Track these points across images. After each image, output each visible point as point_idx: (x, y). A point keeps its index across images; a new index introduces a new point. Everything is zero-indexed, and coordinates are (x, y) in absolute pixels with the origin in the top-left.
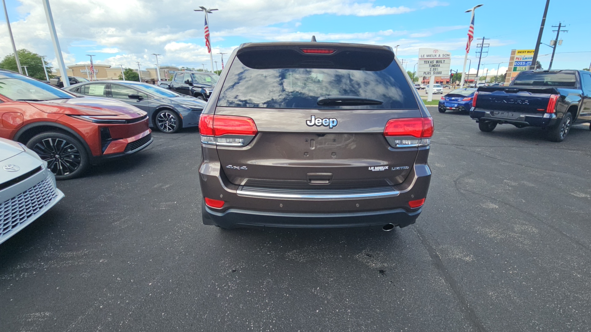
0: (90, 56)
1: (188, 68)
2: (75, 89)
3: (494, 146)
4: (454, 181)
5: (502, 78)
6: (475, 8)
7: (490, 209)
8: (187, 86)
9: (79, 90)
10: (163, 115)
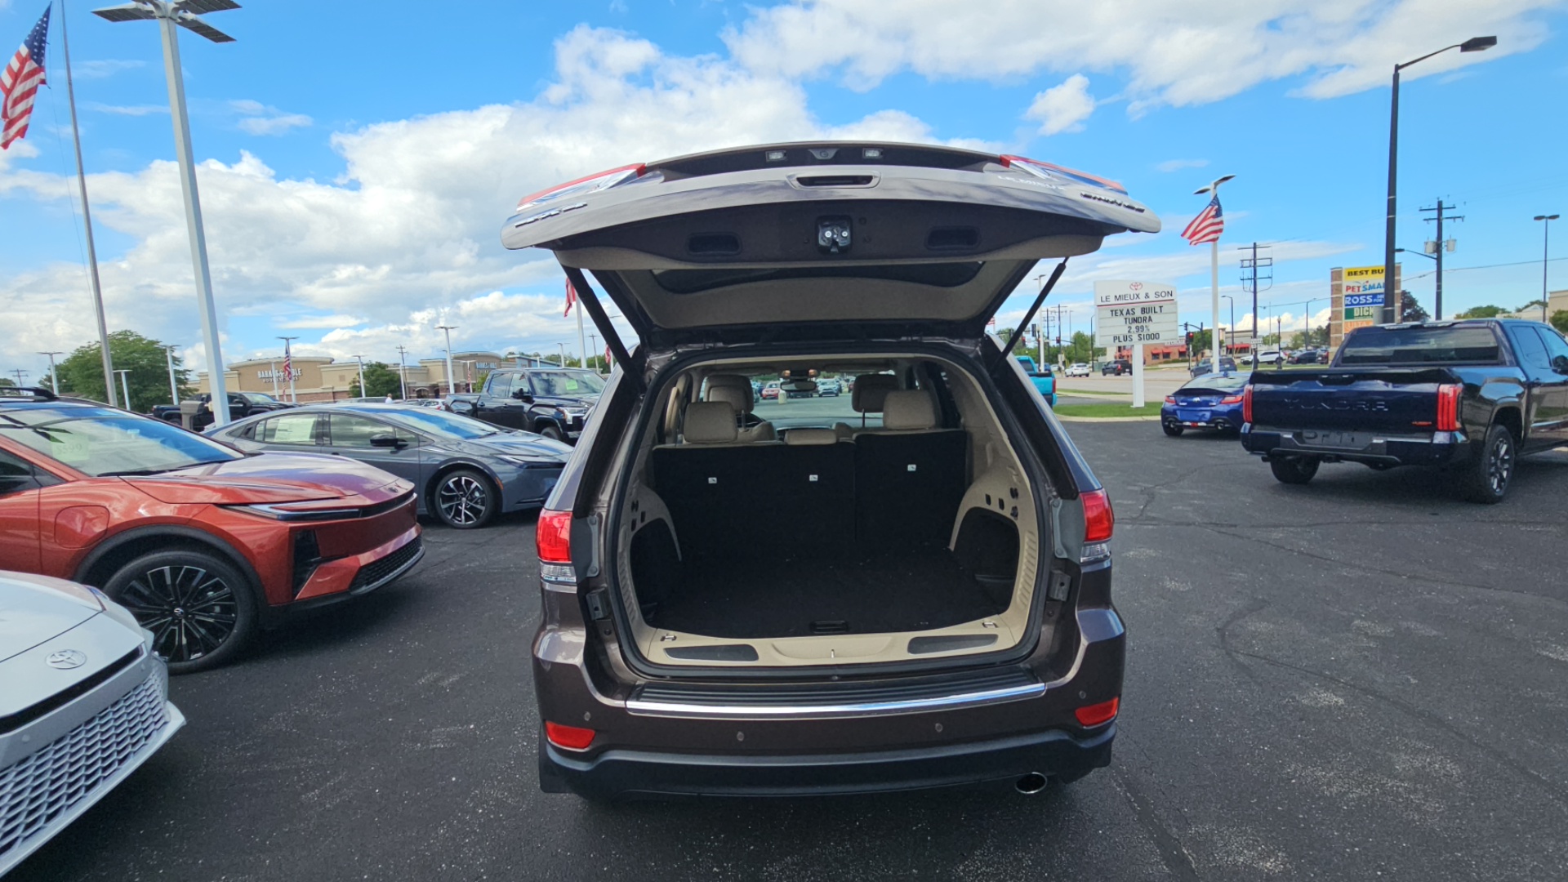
0: (284, 341)
1: (523, 354)
2: (242, 430)
3: (1317, 524)
4: (1218, 630)
5: (1322, 335)
6: (1216, 184)
7: (1322, 707)
8: (519, 402)
9: (251, 432)
10: (454, 482)
